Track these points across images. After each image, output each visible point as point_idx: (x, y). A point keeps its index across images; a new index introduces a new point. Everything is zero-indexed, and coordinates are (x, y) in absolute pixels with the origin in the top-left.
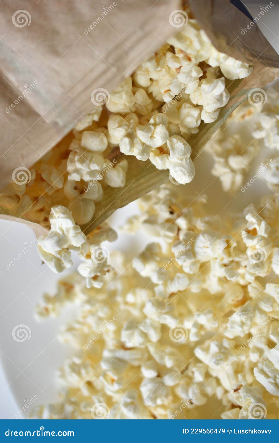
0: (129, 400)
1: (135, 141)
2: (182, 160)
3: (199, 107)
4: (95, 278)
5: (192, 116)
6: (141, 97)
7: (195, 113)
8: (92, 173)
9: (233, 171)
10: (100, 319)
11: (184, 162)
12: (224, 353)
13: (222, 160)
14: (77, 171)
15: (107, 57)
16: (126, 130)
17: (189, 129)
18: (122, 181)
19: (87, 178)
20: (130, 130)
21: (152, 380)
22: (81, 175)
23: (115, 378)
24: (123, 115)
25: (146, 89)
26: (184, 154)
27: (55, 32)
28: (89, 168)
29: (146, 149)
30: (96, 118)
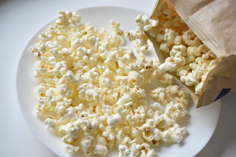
0: (80, 42)
1: (177, 51)
2: (168, 66)
3: (187, 75)
4: (129, 34)
5: (183, 72)
6: (192, 58)
7: (184, 74)
8: (167, 36)
9: (159, 93)
10: (110, 40)
11: (167, 67)
12: (93, 76)
13: (163, 90)
14: (168, 32)
15: (210, 35)
16: (181, 49)
17: (178, 72)
18: (162, 49)
19: (166, 34)
20: (181, 50)
21: (86, 52)
22: (167, 33)
23: (89, 39)
24: (186, 51)
25: (194, 61)
26: (170, 67)
27: (220, 21)
28: (169, 35)
29: (174, 54)
30: (186, 42)
